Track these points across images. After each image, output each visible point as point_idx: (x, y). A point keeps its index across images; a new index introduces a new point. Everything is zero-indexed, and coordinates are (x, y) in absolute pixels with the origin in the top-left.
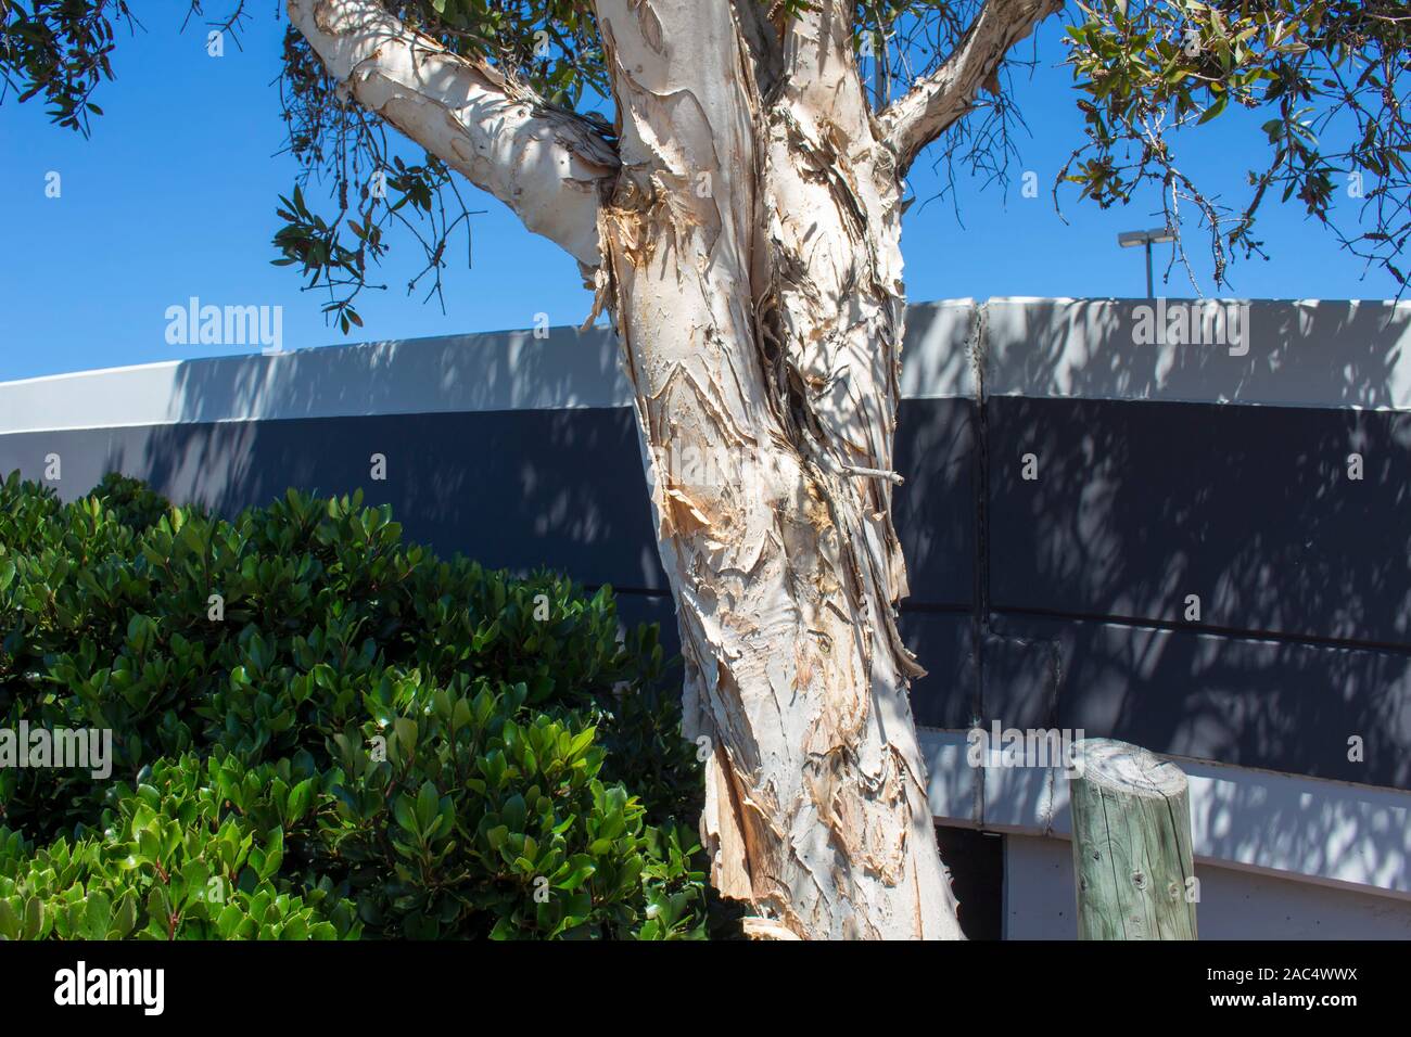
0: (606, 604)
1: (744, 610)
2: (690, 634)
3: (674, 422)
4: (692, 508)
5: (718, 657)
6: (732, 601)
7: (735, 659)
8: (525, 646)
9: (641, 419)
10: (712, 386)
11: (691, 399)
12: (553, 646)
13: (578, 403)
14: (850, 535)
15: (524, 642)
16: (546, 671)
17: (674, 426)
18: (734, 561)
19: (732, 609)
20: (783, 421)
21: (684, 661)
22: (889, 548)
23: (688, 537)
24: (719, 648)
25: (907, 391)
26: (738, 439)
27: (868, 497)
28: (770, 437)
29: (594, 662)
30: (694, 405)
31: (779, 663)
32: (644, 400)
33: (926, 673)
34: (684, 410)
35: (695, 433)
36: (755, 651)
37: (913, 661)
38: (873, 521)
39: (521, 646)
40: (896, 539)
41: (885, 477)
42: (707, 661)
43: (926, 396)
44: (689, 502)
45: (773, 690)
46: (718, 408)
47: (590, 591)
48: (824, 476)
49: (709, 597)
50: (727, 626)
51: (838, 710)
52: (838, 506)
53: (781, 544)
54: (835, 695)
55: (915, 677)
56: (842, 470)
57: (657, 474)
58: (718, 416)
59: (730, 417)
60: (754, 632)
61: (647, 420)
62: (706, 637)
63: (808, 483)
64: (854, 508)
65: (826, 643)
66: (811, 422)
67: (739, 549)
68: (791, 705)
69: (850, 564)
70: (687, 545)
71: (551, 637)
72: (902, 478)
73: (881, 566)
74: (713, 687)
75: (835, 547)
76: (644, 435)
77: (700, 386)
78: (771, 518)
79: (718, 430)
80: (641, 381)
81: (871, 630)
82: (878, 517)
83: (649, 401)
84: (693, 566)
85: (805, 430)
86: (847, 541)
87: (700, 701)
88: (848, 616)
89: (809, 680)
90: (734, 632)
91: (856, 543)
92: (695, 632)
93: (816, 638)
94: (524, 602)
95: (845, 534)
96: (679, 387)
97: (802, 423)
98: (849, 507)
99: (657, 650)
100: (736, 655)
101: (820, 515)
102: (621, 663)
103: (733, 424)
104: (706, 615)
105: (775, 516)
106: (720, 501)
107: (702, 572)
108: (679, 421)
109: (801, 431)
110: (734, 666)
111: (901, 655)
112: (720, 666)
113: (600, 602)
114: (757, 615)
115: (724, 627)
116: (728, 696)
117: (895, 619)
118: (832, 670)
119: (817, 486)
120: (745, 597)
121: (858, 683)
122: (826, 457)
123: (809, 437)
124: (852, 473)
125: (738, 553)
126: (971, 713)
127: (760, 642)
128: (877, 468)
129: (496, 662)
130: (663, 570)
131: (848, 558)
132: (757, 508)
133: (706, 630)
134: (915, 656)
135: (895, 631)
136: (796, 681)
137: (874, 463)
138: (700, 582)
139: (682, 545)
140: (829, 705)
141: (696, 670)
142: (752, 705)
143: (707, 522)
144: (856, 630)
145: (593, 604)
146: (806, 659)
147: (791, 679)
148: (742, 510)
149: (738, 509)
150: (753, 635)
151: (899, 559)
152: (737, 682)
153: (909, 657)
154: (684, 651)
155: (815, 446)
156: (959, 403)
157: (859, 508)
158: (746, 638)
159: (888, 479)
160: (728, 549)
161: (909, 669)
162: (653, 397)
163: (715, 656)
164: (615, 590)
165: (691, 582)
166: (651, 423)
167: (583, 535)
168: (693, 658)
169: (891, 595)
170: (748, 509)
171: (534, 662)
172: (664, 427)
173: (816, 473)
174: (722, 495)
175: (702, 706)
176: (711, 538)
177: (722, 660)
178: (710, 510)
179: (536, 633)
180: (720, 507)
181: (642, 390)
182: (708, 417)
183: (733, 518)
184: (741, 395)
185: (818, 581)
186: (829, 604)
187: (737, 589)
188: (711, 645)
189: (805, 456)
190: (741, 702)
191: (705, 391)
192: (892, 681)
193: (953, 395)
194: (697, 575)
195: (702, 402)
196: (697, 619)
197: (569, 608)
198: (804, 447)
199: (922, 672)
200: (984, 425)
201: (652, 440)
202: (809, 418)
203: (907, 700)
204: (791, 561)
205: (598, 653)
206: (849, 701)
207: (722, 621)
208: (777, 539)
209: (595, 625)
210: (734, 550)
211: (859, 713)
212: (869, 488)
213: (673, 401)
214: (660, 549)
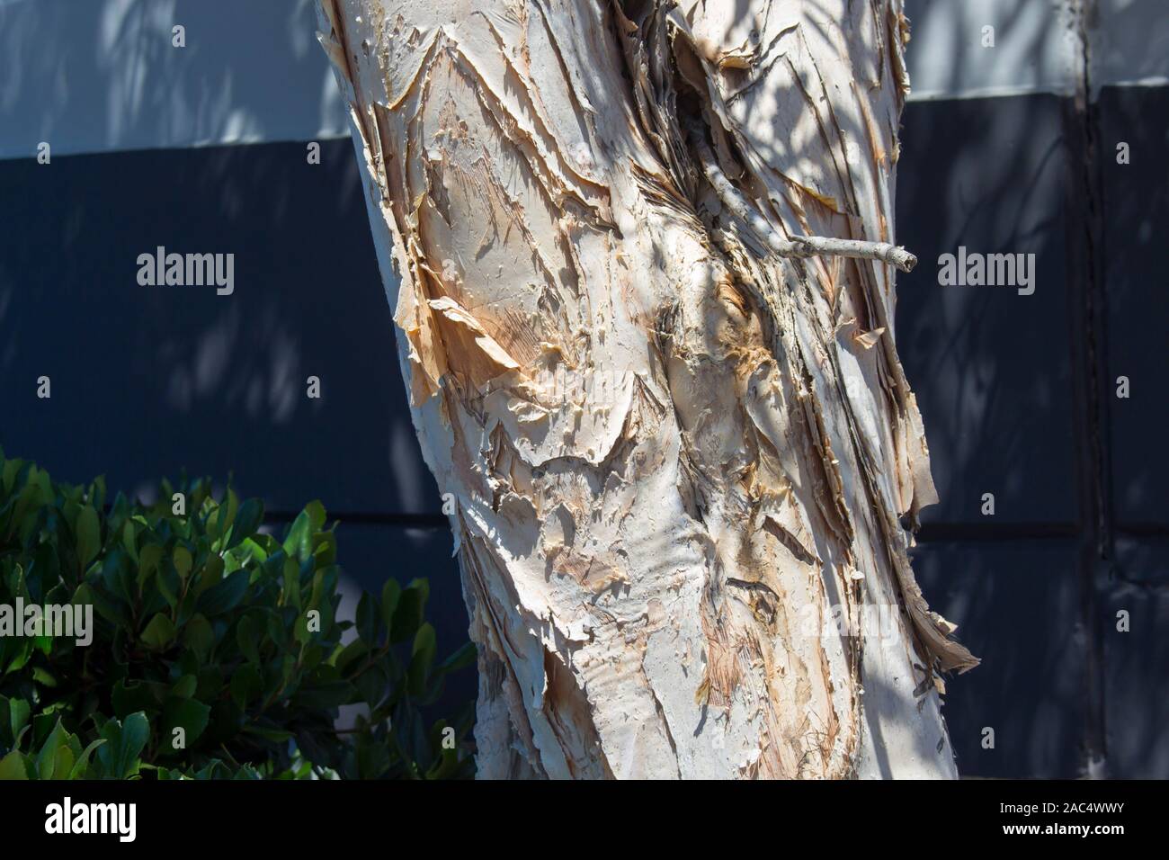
0: (315, 542)
1: (595, 543)
2: (486, 598)
3: (434, 155)
4: (481, 335)
5: (545, 641)
6: (569, 525)
7: (579, 645)
8: (144, 637)
9: (367, 153)
10: (512, 79)
11: (469, 107)
12: (204, 635)
13: (243, 132)
14: (808, 379)
15: (142, 630)
16: (190, 687)
17: (435, 164)
18: (570, 440)
19: (569, 540)
20: (664, 147)
21: (475, 655)
22: (893, 405)
23: (473, 395)
24: (544, 623)
25: (928, 83)
26: (570, 187)
27: (845, 302)
28: (635, 182)
29: (289, 667)
30: (476, 120)
31: (669, 649)
32: (371, 112)
33: (978, 661)
34: (454, 130)
35: (480, 178)
36: (620, 626)
37: (949, 637)
38: (856, 350)
39: (137, 635)
40: (905, 386)
41: (877, 255)
42: (522, 651)
43: (968, 94)
44: (474, 323)
45: (659, 707)
46: (525, 124)
47: (282, 520)
48: (751, 263)
49: (521, 517)
50: (561, 576)
51: (795, 743)
52: (784, 320)
53: (665, 403)
54: (789, 713)
55: (955, 671)
56: (789, 245)
57: (403, 266)
58: (527, 139)
59: (551, 142)
60: (616, 586)
61: (380, 154)
62: (517, 601)
63: (721, 275)
64: (816, 322)
65: (767, 607)
66: (722, 150)
67: (578, 416)
68: (697, 733)
69: (811, 439)
70: (471, 411)
71: (198, 616)
72: (912, 257)
73: (876, 442)
74: (536, 704)
75: (778, 405)
76: (374, 185)
77: (487, 80)
78: (644, 349)
79: (527, 171)
80: (363, 73)
81: (858, 575)
82: (868, 341)
83: (382, 114)
84: (485, 454)
85: (711, 169)
86: (803, 393)
87: (512, 737)
88: (810, 546)
89: (734, 683)
90: (575, 588)
91: (821, 399)
92: (496, 592)
93: (745, 595)
94: (139, 548)
95: (797, 377)
96: (442, 81)
97: (705, 152)
98: (805, 322)
99: (425, 635)
100: (577, 635)
101: (745, 341)
102: (351, 664)
103: (559, 155)
104: (516, 554)
105: (651, 345)
106: (537, 319)
107: (505, 466)
108: (445, 153)
109: (702, 170)
110: (579, 658)
111: (925, 625)
112: (549, 658)
113: (301, 540)
114: (621, 552)
115: (554, 578)
116: (566, 723)
117: (911, 552)
118: (781, 660)
119: (736, 281)
120: (597, 515)
121: (837, 687)
122: (761, 224)
123: (722, 181)
124: (809, 250)
125: (578, 425)
126: (1082, 748)
127: (630, 608)
128: (863, 238)
129: (85, 674)
130: (426, 466)
131: (806, 425)
132: (614, 329)
133: (518, 586)
134: (952, 627)
135: (908, 577)
136: (706, 686)
137: (855, 228)
138: (502, 488)
139: (462, 415)
140: (777, 733)
141: (501, 670)
142: (616, 740)
143: (510, 363)
144: (828, 576)
145: (288, 547)
146: (725, 637)
147: (695, 682)
148: (583, 334)
149: (576, 332)
150: (616, 594)
151: (913, 426)
152: (584, 693)
153: (942, 630)
154: (474, 632)
155: (734, 200)
156: (1037, 102)
157: (826, 322)
158: (600, 600)
159: (887, 259)
160: (556, 418)
161: (942, 655)
162: (390, 106)
163: (537, 640)
164: (331, 518)
165: (483, 490)
166: (387, 160)
167: (267, 407)
168: (494, 647)
169: (897, 505)
170: (594, 332)
171: (167, 670)
172: (415, 167)
173: (736, 255)
174: (541, 305)
175: (515, 746)
176: (522, 394)
177: (552, 647)
178: (516, 337)
179: (167, 610)
180: (538, 330)
181: (368, 92)
182: (507, 145)
183: (566, 352)
184: (572, 95)
185: (745, 477)
186: (770, 525)
187: (579, 500)
188: (529, 616)
189: (710, 218)
190: (593, 734)
191: (498, 91)
192: (906, 683)
193: (1027, 87)
194: (495, 472)
195: (493, 114)
196: (499, 565)
197: (237, 556)
198: (708, 200)
199: (968, 660)
200: (1093, 148)
201: (392, 196)
202: (719, 140)
203: (940, 720)
204: (689, 435)
205: (299, 644)
206: (818, 723)
207: (551, 568)
208: (658, 393)
209: (288, 587)
210: (570, 416)
211: (839, 748)
212: (847, 282)
213: (432, 112)
214: (416, 421)
